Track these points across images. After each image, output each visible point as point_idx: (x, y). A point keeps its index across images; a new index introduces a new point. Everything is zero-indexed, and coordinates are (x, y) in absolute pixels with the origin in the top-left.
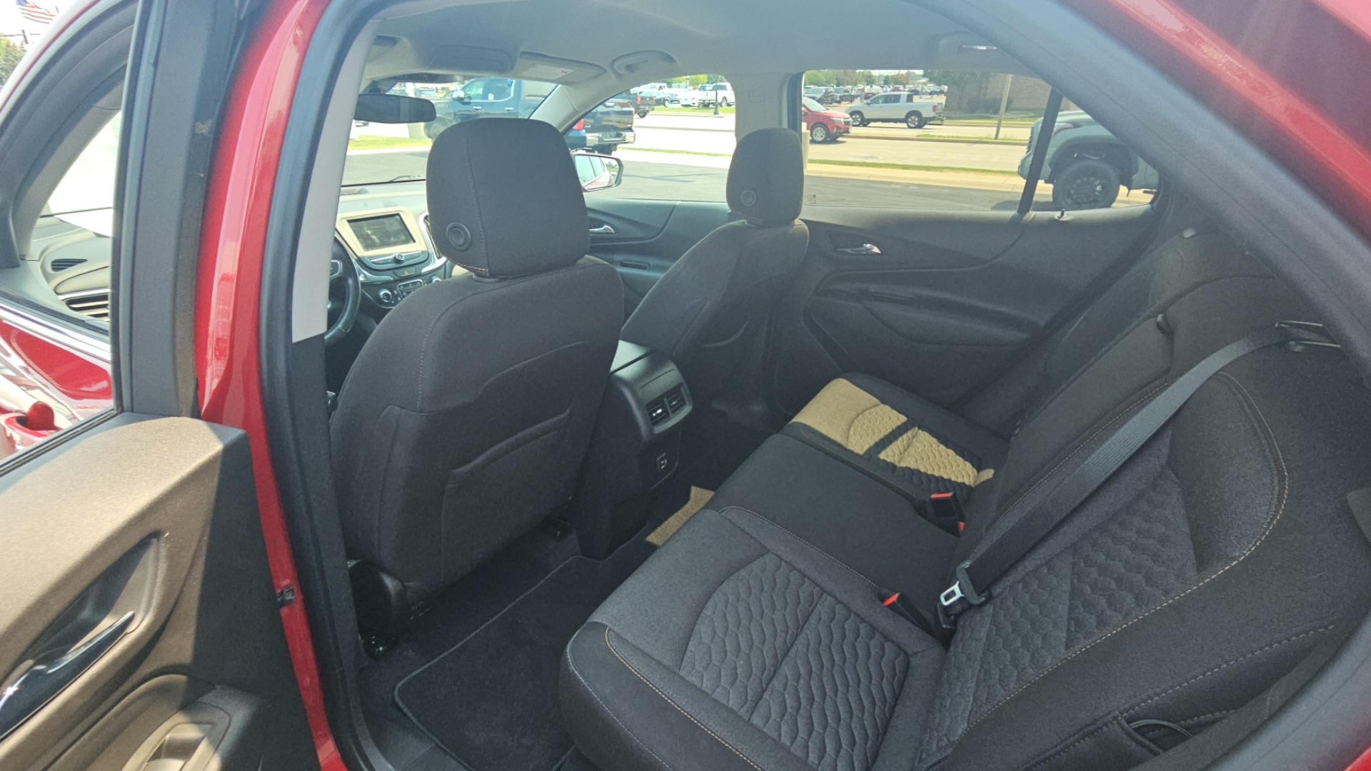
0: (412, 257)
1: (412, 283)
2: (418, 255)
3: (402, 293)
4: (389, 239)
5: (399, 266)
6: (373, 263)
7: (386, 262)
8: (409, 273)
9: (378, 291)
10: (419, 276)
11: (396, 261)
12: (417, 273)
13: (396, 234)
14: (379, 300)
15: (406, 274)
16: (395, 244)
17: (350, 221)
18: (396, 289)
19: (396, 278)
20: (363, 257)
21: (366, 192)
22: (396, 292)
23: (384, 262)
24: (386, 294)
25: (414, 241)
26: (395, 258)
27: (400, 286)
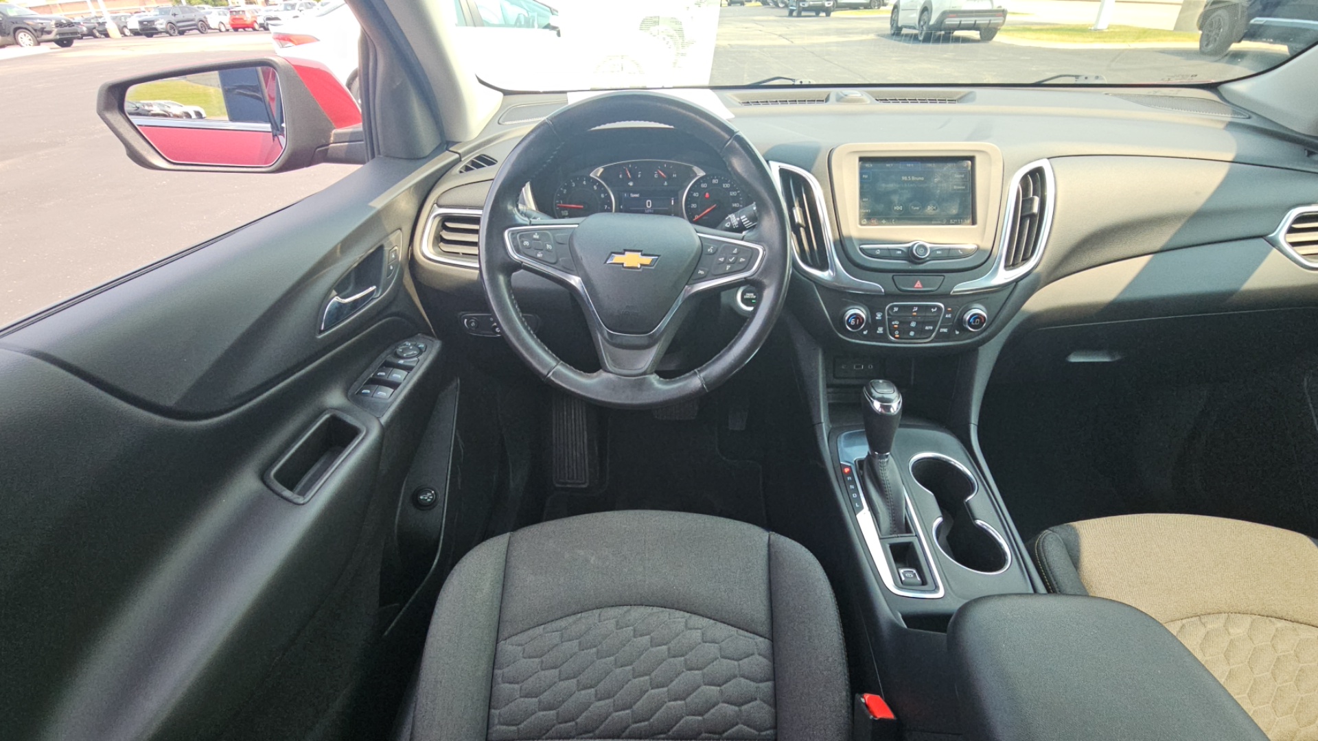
0: (949, 254)
1: (919, 306)
2: (966, 254)
3: (890, 321)
4: (924, 207)
5: (911, 267)
6: (861, 249)
7: (889, 255)
8: (924, 286)
9: (846, 305)
10: (944, 296)
11: (910, 256)
12: (942, 290)
13: (942, 200)
14: (840, 322)
15: (918, 285)
16: (928, 220)
17: (861, 159)
18: (882, 311)
19: (893, 289)
20: (850, 239)
21: (961, 100)
22: (879, 316)
23: (886, 253)
24: (857, 316)
25: (974, 222)
26: (910, 249)
27: (892, 308)
